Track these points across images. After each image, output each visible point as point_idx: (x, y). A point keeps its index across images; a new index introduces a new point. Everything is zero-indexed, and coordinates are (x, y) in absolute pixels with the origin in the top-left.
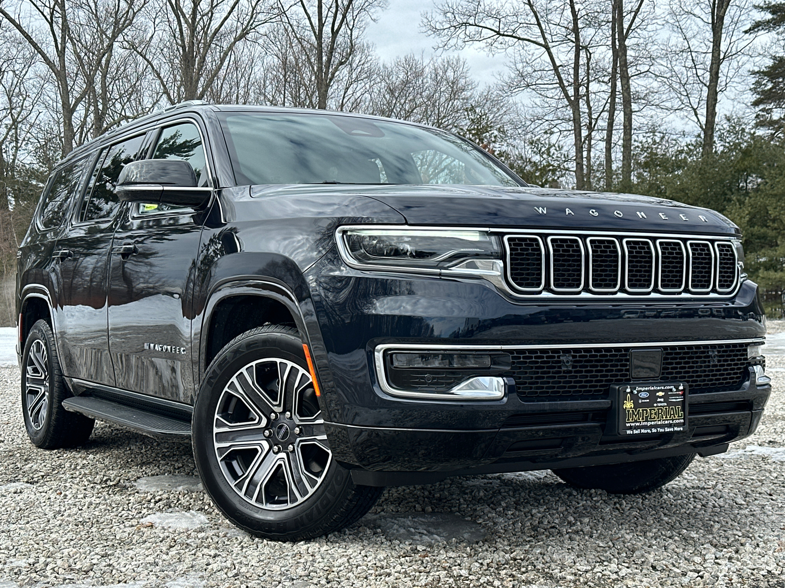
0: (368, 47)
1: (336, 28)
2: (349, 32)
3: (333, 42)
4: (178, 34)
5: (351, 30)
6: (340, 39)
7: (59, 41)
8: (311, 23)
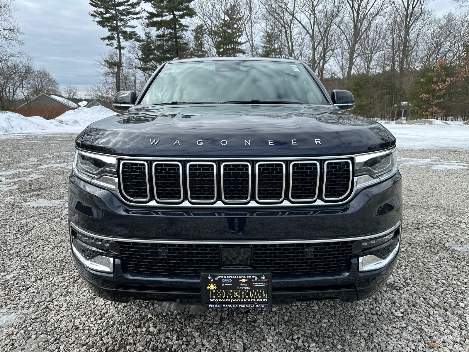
0: (432, 11)
1: (414, 5)
2: (421, 6)
3: (413, 11)
4: (352, 17)
5: (422, 5)
6: (415, 10)
7: (312, 25)
8: (404, 5)
